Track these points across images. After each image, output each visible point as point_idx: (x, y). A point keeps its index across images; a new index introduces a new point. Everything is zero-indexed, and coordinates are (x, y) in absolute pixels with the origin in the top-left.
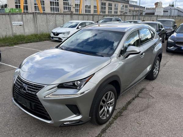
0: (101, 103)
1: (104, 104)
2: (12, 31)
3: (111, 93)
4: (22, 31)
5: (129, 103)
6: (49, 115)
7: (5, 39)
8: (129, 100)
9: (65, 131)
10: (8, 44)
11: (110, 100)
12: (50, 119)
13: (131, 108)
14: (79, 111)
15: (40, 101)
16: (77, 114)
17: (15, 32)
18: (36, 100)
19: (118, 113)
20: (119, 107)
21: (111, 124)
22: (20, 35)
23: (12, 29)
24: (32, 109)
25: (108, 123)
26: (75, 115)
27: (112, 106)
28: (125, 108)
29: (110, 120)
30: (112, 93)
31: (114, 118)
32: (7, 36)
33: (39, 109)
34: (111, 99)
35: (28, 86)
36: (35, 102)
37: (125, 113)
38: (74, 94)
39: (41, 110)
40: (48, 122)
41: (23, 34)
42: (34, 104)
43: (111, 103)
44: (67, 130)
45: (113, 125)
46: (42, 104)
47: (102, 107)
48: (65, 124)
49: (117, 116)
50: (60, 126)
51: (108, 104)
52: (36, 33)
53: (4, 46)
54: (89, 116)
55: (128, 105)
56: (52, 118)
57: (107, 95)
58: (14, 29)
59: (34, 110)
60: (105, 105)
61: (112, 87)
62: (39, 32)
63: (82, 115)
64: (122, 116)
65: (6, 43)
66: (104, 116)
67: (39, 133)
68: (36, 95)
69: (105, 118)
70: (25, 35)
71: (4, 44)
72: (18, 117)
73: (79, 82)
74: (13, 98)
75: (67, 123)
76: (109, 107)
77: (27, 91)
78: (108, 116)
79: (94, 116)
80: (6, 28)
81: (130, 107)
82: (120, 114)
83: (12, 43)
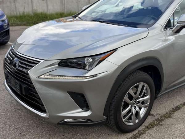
0: (126, 98)
1: (131, 101)
2: (32, 6)
3: (143, 86)
4: (45, 8)
5: (177, 108)
6: (43, 105)
7: (22, 16)
8: (178, 104)
9: (69, 134)
10: (25, 22)
11: (142, 97)
12: (44, 111)
13: (179, 116)
14: (87, 104)
15: (32, 83)
16: (85, 108)
17: (35, 8)
18: (28, 81)
19: (156, 120)
20: (159, 113)
21: (140, 135)
22: (42, 13)
23: (32, 4)
24: (23, 95)
25: (136, 132)
26: (80, 110)
27: (145, 107)
28: (168, 115)
29: (140, 129)
30: (146, 85)
31: (148, 127)
32: (25, 14)
33: (31, 94)
34: (144, 96)
35: (20, 60)
36: (26, 84)
37: (167, 122)
38: (80, 77)
39: (34, 96)
40: (43, 116)
41: (46, 11)
42: (24, 86)
43: (143, 103)
44: (72, 133)
45: (144, 136)
46: (34, 88)
47: (126, 105)
48: (65, 122)
49: (152, 124)
50: (58, 124)
51: (139, 102)
52: (62, 12)
53: (21, 25)
54: (104, 115)
55: (174, 112)
56: (47, 111)
57: (137, 87)
58: (34, 5)
59: (25, 96)
60: (133, 104)
61: (146, 76)
62: (66, 10)
63: (91, 111)
64: (162, 125)
65: (23, 21)
66: (131, 120)
67: (32, 132)
68: (28, 74)
69: (132, 124)
70: (48, 13)
71: (20, 23)
72: (11, 108)
73: (91, 60)
74: (5, 80)
75: (68, 120)
76: (140, 109)
77: (17, 67)
78: (137, 121)
79: (112, 117)
80: (25, 3)
81: (177, 114)
82: (159, 122)
83: (31, 22)
